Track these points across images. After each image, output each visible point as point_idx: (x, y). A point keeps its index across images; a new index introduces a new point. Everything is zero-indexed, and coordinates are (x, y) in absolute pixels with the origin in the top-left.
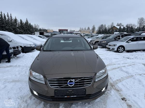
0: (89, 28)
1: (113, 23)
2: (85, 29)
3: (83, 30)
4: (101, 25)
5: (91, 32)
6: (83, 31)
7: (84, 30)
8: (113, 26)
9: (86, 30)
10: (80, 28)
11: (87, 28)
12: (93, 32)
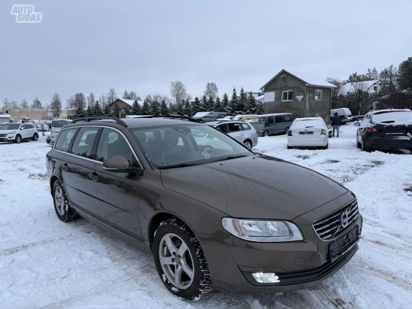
0: (37, 103)
1: (112, 91)
2: (24, 105)
3: (15, 107)
4: (77, 95)
5: (50, 114)
6: (18, 110)
7: (22, 107)
8: (114, 100)
9: (30, 107)
10: (6, 103)
11: (30, 103)
12: (57, 114)
